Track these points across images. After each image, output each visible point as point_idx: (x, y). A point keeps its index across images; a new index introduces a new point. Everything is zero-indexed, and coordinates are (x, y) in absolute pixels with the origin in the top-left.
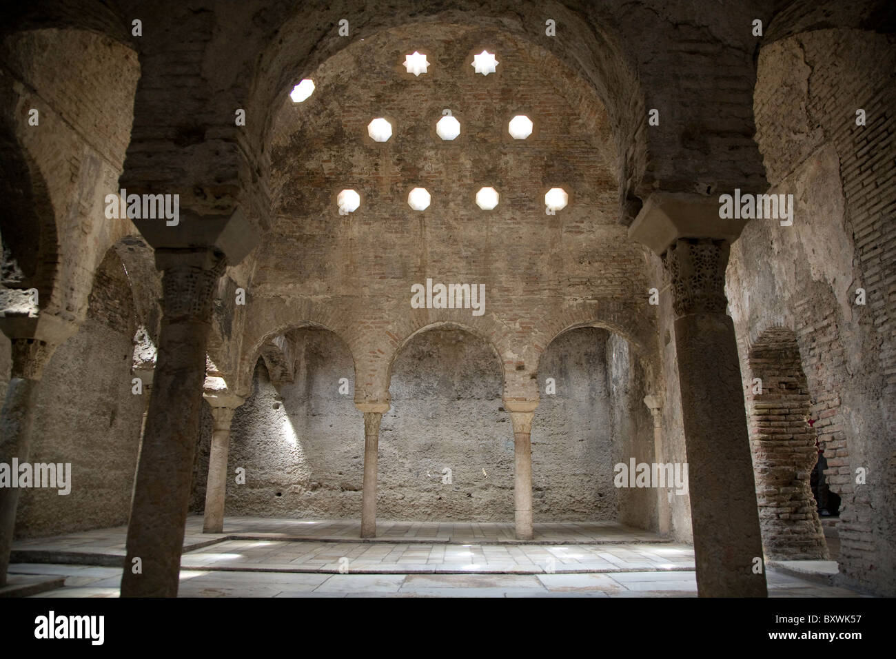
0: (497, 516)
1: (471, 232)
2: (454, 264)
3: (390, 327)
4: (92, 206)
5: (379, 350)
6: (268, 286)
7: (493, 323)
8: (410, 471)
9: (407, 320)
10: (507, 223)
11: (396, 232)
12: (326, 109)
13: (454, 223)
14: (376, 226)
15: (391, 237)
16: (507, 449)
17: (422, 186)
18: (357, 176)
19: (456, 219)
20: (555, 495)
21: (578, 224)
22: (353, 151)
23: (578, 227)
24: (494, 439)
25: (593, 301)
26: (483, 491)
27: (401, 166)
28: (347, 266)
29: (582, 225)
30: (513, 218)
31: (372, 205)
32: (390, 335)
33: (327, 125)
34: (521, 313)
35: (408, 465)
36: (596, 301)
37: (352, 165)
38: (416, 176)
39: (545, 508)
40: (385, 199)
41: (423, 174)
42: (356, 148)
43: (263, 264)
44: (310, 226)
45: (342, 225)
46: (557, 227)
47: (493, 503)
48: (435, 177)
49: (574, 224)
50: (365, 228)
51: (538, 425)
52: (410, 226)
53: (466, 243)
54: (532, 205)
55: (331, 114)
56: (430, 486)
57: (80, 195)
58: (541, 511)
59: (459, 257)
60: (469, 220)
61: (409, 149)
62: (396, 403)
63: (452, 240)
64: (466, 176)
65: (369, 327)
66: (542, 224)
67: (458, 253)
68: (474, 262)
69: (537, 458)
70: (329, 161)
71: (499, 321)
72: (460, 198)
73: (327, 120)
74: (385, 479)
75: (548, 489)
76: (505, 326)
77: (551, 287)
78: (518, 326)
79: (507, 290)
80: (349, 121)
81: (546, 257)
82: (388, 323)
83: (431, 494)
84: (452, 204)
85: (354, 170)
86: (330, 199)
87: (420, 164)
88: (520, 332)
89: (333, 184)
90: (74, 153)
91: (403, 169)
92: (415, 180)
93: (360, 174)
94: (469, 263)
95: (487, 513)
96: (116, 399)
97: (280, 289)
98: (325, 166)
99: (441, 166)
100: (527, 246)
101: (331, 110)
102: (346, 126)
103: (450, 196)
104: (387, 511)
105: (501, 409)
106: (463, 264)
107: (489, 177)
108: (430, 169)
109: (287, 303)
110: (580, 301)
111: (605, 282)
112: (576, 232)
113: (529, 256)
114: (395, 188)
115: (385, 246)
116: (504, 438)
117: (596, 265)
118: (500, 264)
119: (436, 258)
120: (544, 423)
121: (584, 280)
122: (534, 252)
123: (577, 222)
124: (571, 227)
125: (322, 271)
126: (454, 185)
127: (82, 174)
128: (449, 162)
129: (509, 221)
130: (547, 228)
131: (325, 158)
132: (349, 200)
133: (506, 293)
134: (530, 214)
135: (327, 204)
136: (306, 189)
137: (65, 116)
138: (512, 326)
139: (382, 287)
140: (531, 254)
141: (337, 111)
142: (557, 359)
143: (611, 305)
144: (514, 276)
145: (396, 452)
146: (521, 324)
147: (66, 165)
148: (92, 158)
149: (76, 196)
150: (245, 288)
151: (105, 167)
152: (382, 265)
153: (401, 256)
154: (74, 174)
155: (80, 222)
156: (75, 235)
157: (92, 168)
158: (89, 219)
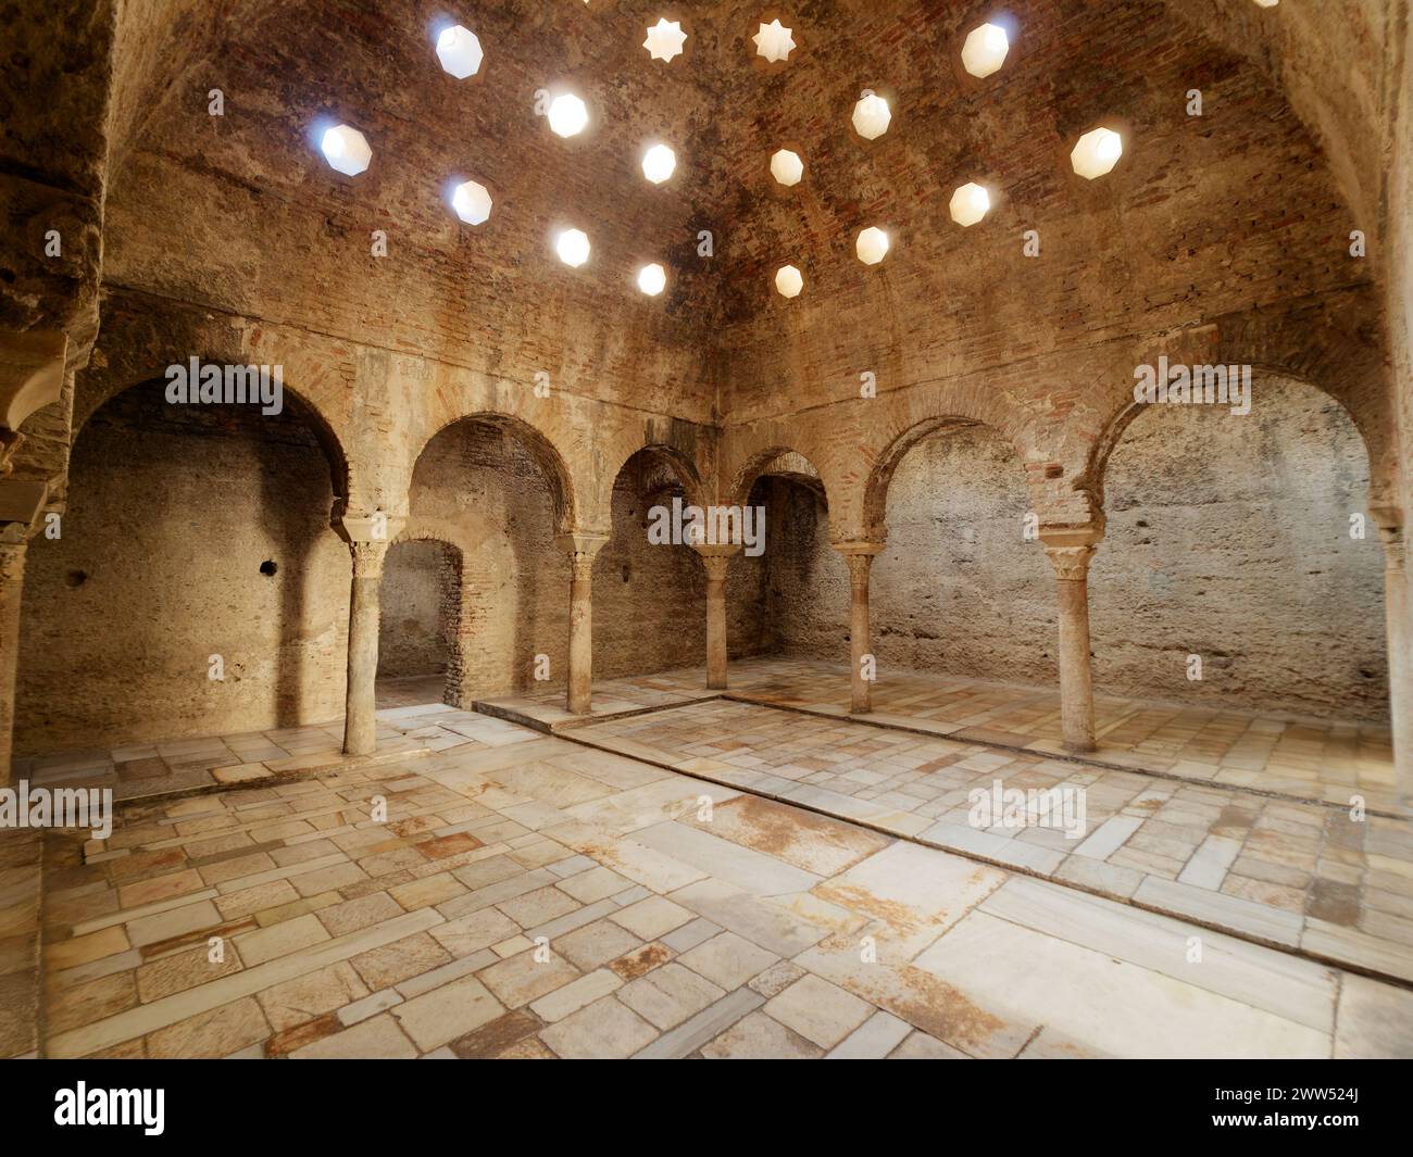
0: (1141, 689)
1: (956, 269)
2: (939, 328)
3: (863, 440)
4: (387, 403)
5: (853, 474)
6: (734, 415)
7: (1006, 408)
8: (1000, 616)
9: (884, 426)
10: (1013, 234)
11: (855, 306)
12: (712, 172)
13: (924, 264)
14: (826, 304)
15: (849, 314)
16: (1154, 586)
17: (869, 226)
18: (788, 245)
19: (929, 258)
20: (1255, 667)
21: (1154, 185)
22: (769, 212)
23: (1156, 189)
25: (1205, 328)
26: (1114, 650)
27: (833, 207)
28: (807, 369)
29: (1162, 183)
30: (1021, 222)
31: (817, 277)
32: (864, 450)
33: (727, 191)
34: (1053, 382)
35: (996, 608)
36: (1213, 326)
37: (776, 233)
38: (857, 214)
39: (1237, 685)
40: (830, 262)
41: (865, 205)
42: (772, 207)
43: (725, 389)
44: (760, 329)
45: (791, 317)
46: (1107, 208)
47: (1132, 668)
48: (883, 202)
49: (1143, 189)
50: (816, 311)
51: (1215, 547)
52: (870, 291)
53: (951, 290)
54: (1050, 184)
55: (723, 176)
56: (1030, 637)
58: (1226, 690)
59: (946, 316)
60: (948, 251)
61: (834, 177)
62: (975, 525)
63: (930, 292)
64: (926, 183)
65: (840, 444)
66: (1077, 212)
67: (943, 308)
68: (968, 316)
69: (1213, 601)
70: (750, 238)
71: (1017, 403)
72: (927, 221)
73: (723, 185)
74: (965, 626)
75: (1239, 654)
76: (1026, 409)
77: (1110, 323)
78: (1048, 404)
79: (1028, 347)
80: (747, 174)
81: (1094, 270)
82: (861, 434)
83: (1031, 649)
84: (918, 236)
85: (782, 237)
86: (768, 288)
87: (856, 191)
88: (1052, 414)
89: (761, 270)
90: (342, 359)
91: (837, 211)
92: (855, 219)
93: (789, 241)
94: (961, 320)
95: (1122, 683)
96: (627, 553)
97: (746, 415)
98: (749, 246)
99: (884, 183)
100: (1055, 261)
101: (720, 170)
102: (745, 182)
103: (912, 224)
104: (971, 666)
105: (1142, 524)
106: (952, 323)
107: (961, 167)
108: (870, 195)
109: (754, 430)
110: (1175, 334)
111: (1233, 281)
112: (1151, 202)
113: (1059, 279)
114: (837, 243)
115: (846, 329)
116: (1147, 570)
117: (1209, 251)
118: (1013, 308)
119: (912, 326)
120: (1227, 544)
121: (1183, 292)
122: (1069, 269)
123: (1149, 182)
124: (1140, 196)
125: (782, 381)
126: (912, 204)
127: (362, 376)
128: (894, 170)
129: (1015, 229)
130: (1086, 217)
131: (745, 235)
132: (789, 280)
133: (1026, 354)
134: (1048, 203)
135: (768, 295)
136: (741, 284)
137: (310, 327)
138: (1038, 406)
139: (849, 386)
140: (1064, 274)
141: (727, 167)
142: (1255, 428)
143: (1251, 326)
144: (1037, 321)
145: (978, 589)
146: (1054, 401)
147: (334, 375)
148: (372, 356)
149: (358, 400)
150: (709, 421)
151: (397, 359)
152: (846, 356)
153: (866, 337)
154: (349, 379)
155: (372, 423)
156: (369, 437)
157: (376, 366)
158: (385, 417)
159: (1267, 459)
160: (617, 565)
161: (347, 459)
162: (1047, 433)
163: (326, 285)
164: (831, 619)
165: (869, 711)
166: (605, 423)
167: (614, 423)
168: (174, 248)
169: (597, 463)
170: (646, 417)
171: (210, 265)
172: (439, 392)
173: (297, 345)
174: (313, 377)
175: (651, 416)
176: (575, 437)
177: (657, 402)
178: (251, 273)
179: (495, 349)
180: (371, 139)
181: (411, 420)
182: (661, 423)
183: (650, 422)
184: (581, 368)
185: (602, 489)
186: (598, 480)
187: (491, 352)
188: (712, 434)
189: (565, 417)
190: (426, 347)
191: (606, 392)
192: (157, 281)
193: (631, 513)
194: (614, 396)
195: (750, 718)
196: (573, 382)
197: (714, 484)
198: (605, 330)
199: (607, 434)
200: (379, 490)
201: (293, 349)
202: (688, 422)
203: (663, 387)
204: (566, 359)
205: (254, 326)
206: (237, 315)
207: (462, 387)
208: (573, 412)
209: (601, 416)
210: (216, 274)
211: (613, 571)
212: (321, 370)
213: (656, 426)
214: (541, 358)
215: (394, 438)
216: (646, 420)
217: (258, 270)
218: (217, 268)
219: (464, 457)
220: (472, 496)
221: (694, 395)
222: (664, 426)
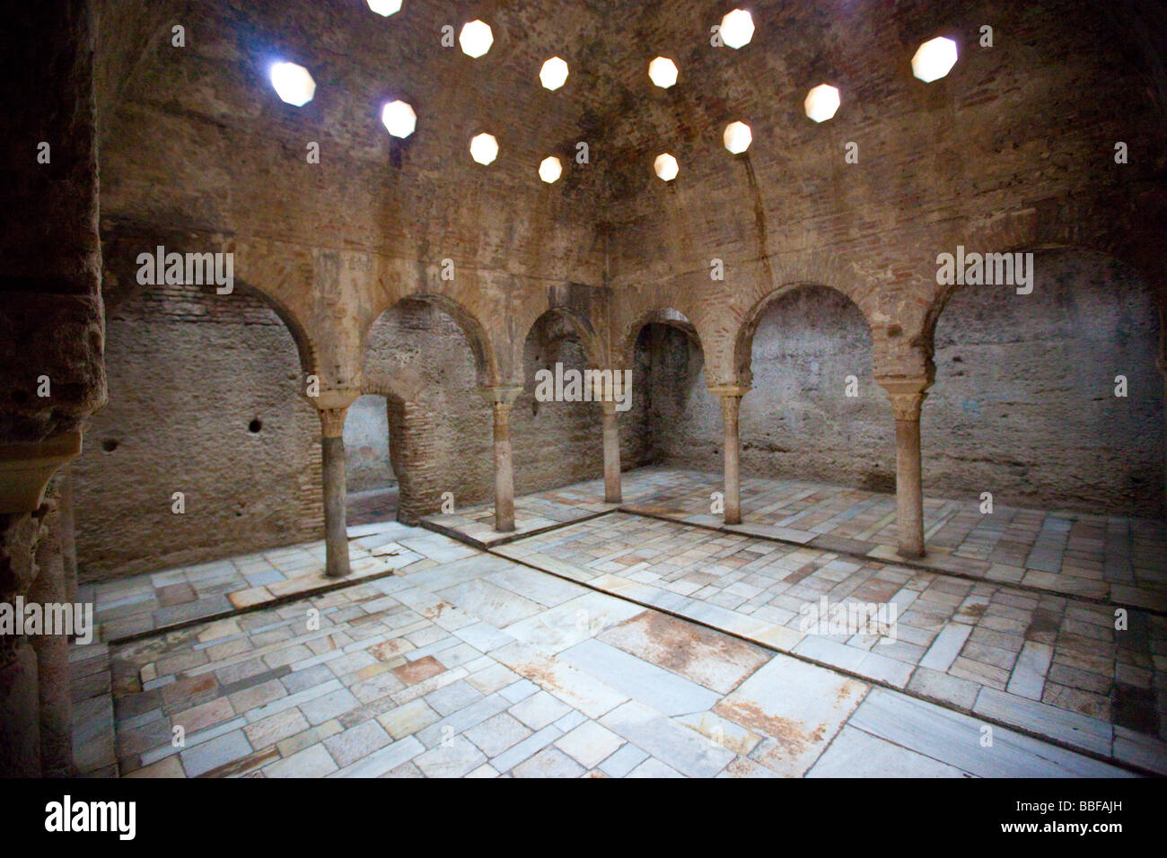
0: (953, 493)
1: (810, 158)
2: (796, 208)
3: (732, 301)
4: (340, 294)
5: (724, 329)
6: (622, 278)
7: (854, 276)
8: (840, 434)
9: (750, 289)
10: (860, 129)
11: (723, 187)
12: (598, 77)
13: (782, 153)
14: (699, 186)
15: (719, 195)
16: (966, 410)
17: (735, 121)
18: (664, 137)
19: (787, 148)
20: (1046, 474)
21: (984, 87)
22: (648, 110)
23: (985, 91)
24: (946, 398)
25: (1026, 212)
26: (933, 461)
27: (703, 105)
28: (683, 240)
29: (992, 86)
30: (866, 118)
31: (690, 164)
32: (733, 309)
33: (612, 93)
34: (894, 255)
35: (836, 428)
36: (1033, 210)
37: (654, 127)
38: (725, 110)
39: (1029, 489)
40: (701, 151)
41: (731, 104)
42: (650, 106)
43: (613, 256)
44: (642, 207)
45: (668, 196)
46: (942, 107)
47: (947, 476)
48: (746, 101)
49: (975, 90)
50: (690, 192)
51: (1017, 378)
52: (736, 175)
53: (806, 176)
54: (893, 86)
55: (608, 80)
56: (864, 451)
57: (322, 291)
58: (1022, 493)
59: (802, 197)
60: (803, 143)
61: (704, 80)
63: (788, 177)
64: (784, 84)
65: (712, 304)
66: (915, 110)
67: (799, 191)
68: (821, 198)
69: (1014, 422)
70: (632, 131)
71: (862, 273)
72: (785, 117)
73: (609, 88)
74: (812, 442)
75: (1034, 465)
76: (871, 278)
77: (943, 206)
78: (890, 274)
79: (872, 225)
80: (628, 78)
81: (930, 160)
82: (730, 296)
83: (865, 460)
84: (777, 130)
85: (659, 130)
86: (650, 173)
87: (723, 94)
88: (893, 283)
89: (643, 158)
90: (301, 261)
91: (707, 108)
92: (725, 116)
93: (666, 132)
94: (815, 201)
95: (938, 488)
97: (631, 278)
98: (631, 138)
99: (748, 85)
100: (896, 152)
101: (605, 75)
102: (628, 85)
103: (772, 119)
104: (817, 474)
105: (957, 359)
106: (807, 204)
107: (815, 73)
108: (736, 95)
109: (639, 291)
110: (999, 216)
111: (1051, 171)
112: (981, 102)
113: (900, 167)
114: (707, 135)
115: (716, 207)
116: (961, 397)
117: (1031, 145)
118: (859, 191)
119: (772, 206)
120: (1027, 376)
121: (1006, 180)
122: (909, 159)
123: (980, 84)
124: (972, 97)
125: (662, 251)
126: (772, 103)
127: (318, 273)
128: (756, 74)
129: (862, 125)
130: (924, 115)
131: (627, 128)
132: (667, 167)
133: (870, 231)
134: (891, 102)
135: (648, 178)
136: (625, 168)
137: (275, 236)
138: (881, 276)
140: (903, 163)
141: (612, 73)
142: (1053, 281)
143: (1066, 210)
144: (880, 203)
145: (823, 413)
146: (894, 271)
147: (296, 275)
148: (325, 256)
149: (317, 294)
150: (601, 283)
151: (346, 256)
152: (716, 229)
153: (733, 214)
154: (308, 277)
155: (329, 312)
156: (327, 324)
157: (329, 263)
158: (339, 305)
159: (1061, 306)
160: (528, 402)
161: (312, 343)
162: (889, 299)
163: (285, 199)
164: (702, 437)
165: (739, 522)
166: (515, 293)
167: (522, 292)
168: (159, 181)
169: (510, 328)
170: (548, 284)
171: (190, 192)
172: (381, 281)
173: (265, 252)
174: (280, 278)
175: (553, 283)
176: (491, 306)
177: (558, 271)
178: (224, 197)
179: (424, 240)
180: (314, 73)
181: (360, 306)
182: (561, 289)
183: (552, 289)
184: (494, 248)
185: (515, 348)
186: (512, 341)
187: (420, 243)
188: (603, 295)
189: (482, 291)
190: (368, 244)
191: (515, 267)
192: (149, 210)
193: (537, 358)
194: (523, 269)
195: (643, 530)
196: (487, 261)
197: (606, 335)
198: (513, 215)
199: (517, 302)
200: (338, 367)
201: (262, 257)
202: (583, 285)
203: (562, 258)
204: (481, 243)
205: (230, 240)
206: (214, 232)
207: (399, 275)
208: (489, 286)
209: (512, 286)
210: (196, 199)
211: (524, 407)
212: (285, 272)
213: (557, 291)
214: (461, 244)
215: (347, 323)
216: (548, 287)
217: (230, 192)
218: (197, 194)
219: (401, 323)
220: (410, 354)
221: (587, 262)
222: (564, 290)
